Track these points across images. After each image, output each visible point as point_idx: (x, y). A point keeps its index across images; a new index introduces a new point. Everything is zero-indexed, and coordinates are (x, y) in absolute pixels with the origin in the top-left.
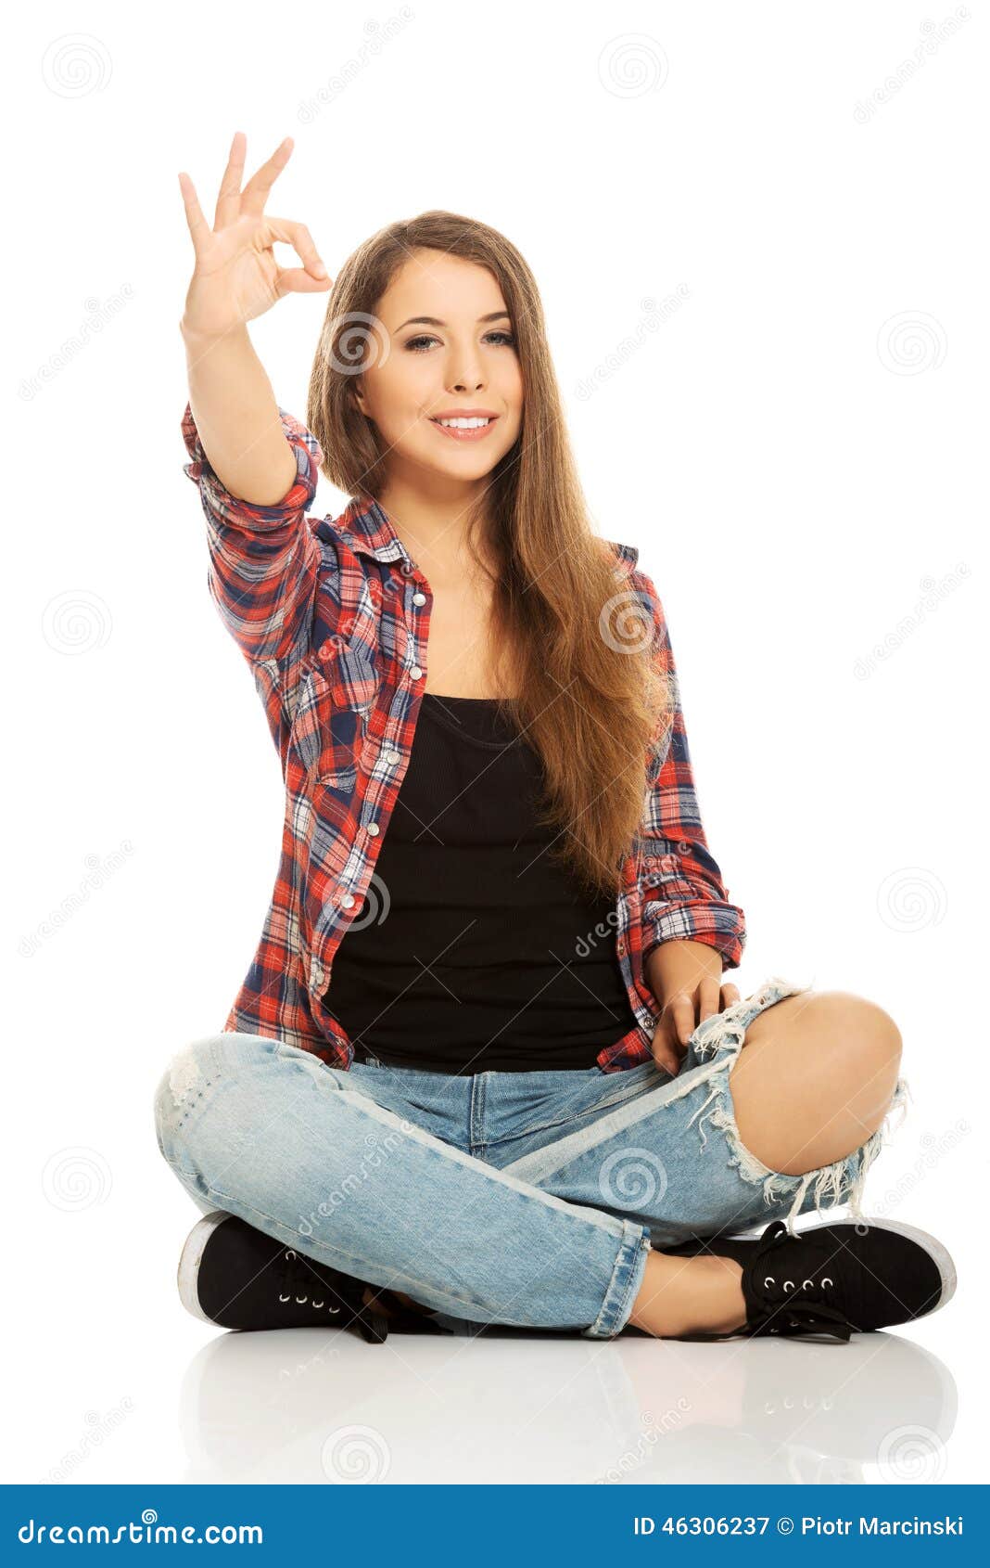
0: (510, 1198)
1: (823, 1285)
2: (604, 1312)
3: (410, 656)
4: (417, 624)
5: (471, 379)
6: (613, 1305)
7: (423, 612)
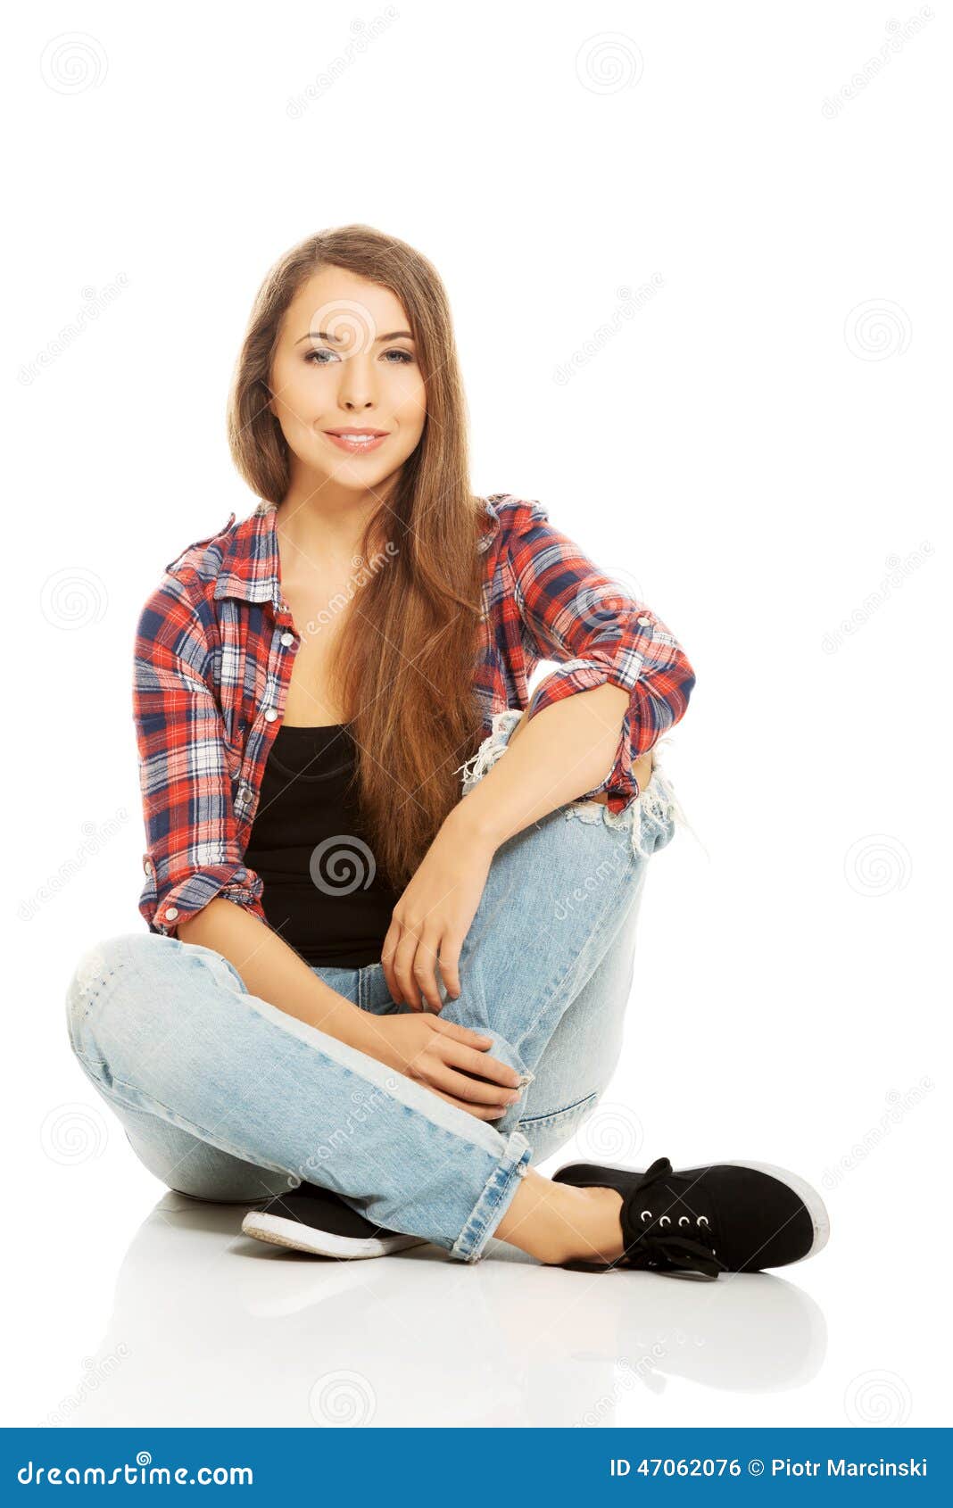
0: (393, 1110)
1: (698, 1223)
2: (468, 1228)
3: (268, 699)
4: (282, 664)
5: (359, 398)
6: (477, 1222)
7: (287, 654)
